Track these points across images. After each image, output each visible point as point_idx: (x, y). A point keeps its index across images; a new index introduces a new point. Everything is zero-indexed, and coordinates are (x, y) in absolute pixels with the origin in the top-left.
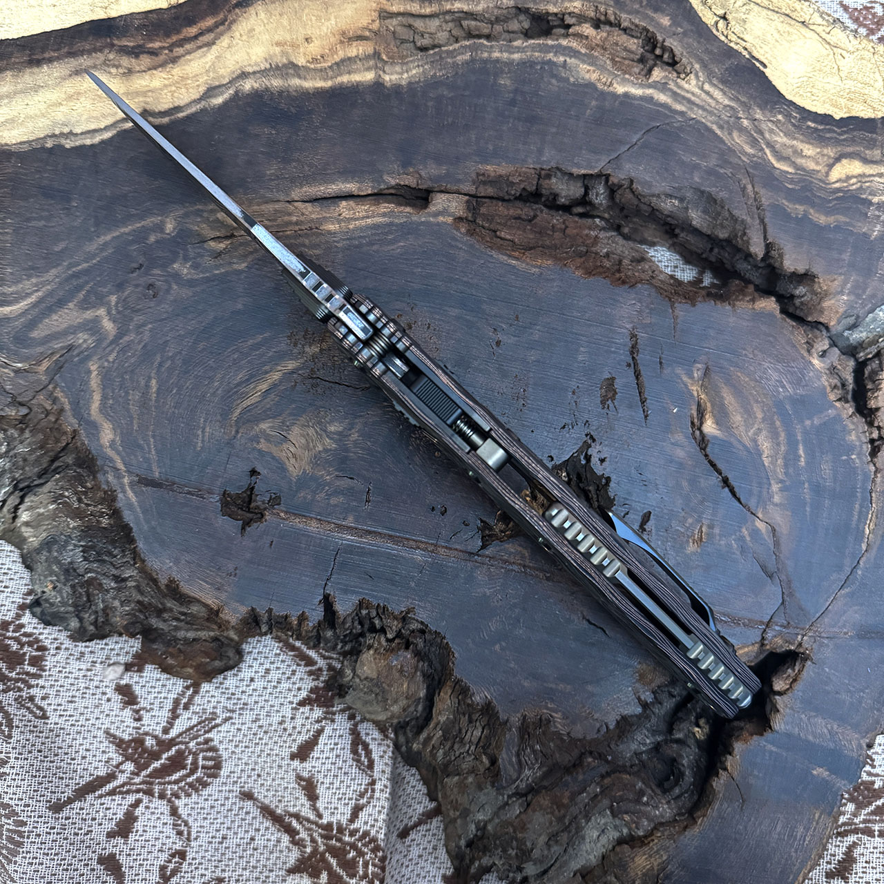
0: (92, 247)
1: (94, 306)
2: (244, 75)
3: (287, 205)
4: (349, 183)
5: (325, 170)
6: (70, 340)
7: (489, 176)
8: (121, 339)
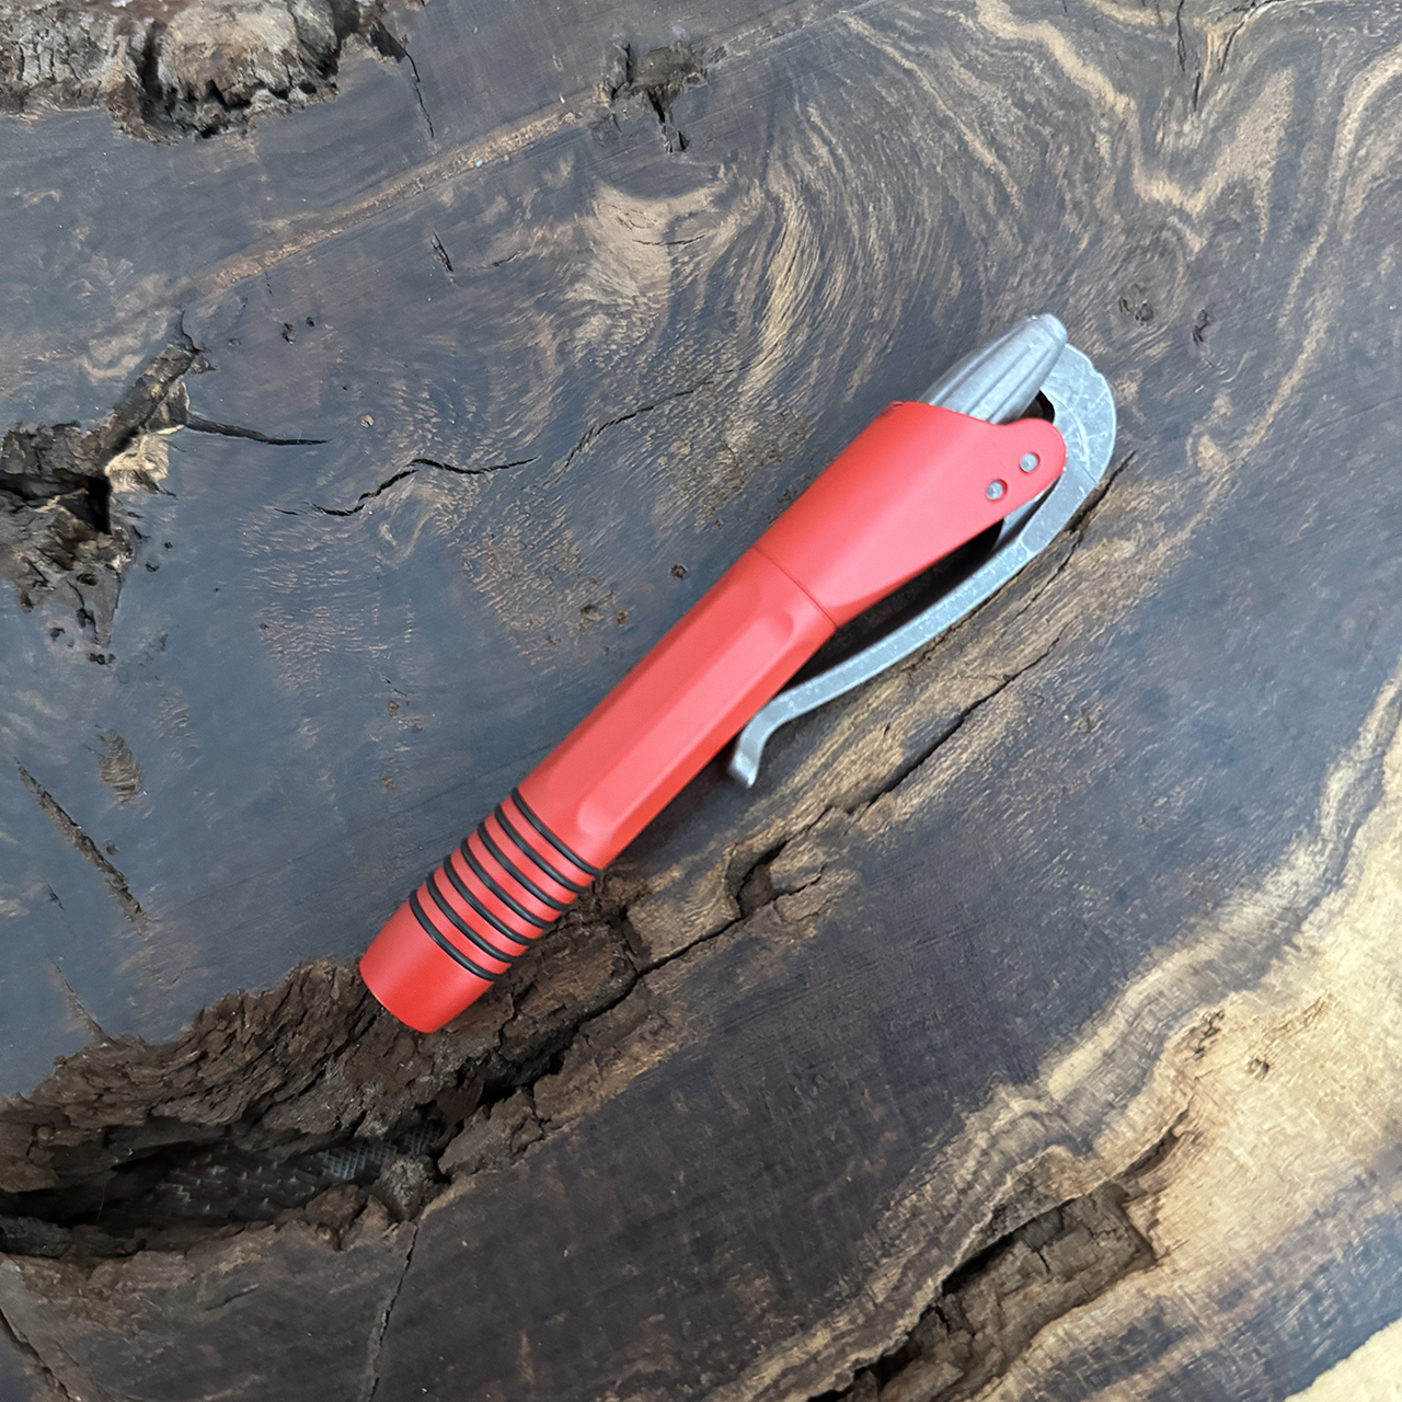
0: (1323, 304)
1: (1222, 201)
2: (1333, 880)
3: (1008, 670)
4: (922, 809)
5: (991, 798)
6: (1210, 113)
7: (642, 1038)
8: (1117, 181)
